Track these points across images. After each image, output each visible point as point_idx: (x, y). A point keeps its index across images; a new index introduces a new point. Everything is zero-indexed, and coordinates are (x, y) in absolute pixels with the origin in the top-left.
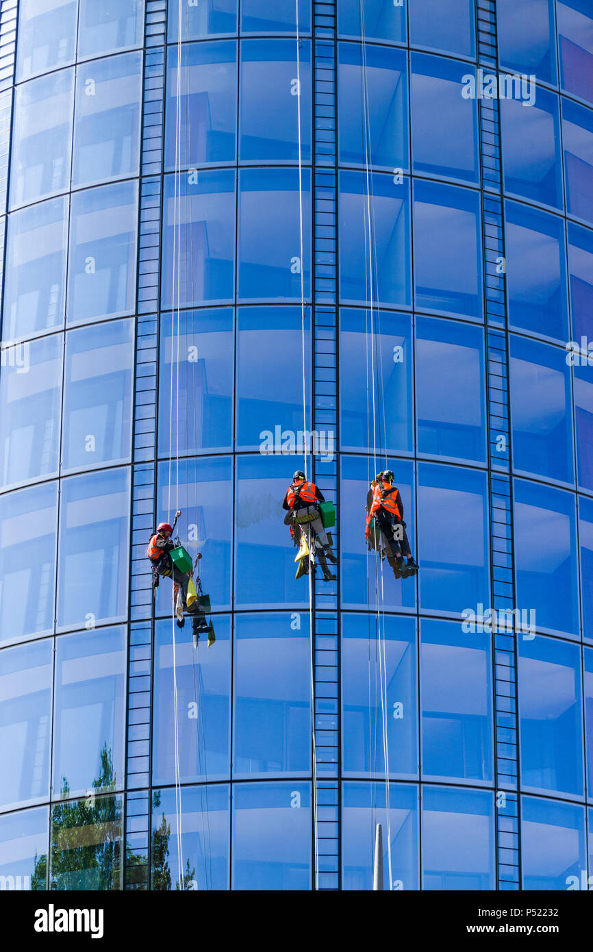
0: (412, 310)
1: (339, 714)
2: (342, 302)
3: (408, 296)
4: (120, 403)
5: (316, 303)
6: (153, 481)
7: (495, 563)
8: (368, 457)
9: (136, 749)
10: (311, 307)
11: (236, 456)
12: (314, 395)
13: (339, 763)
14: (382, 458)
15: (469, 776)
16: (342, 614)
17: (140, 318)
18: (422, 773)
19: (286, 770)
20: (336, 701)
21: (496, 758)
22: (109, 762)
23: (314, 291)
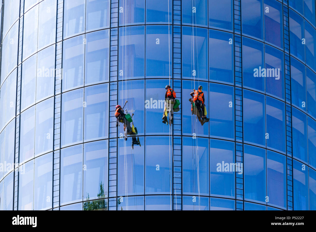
0: (208, 27)
1: (182, 172)
2: (183, 24)
3: (206, 22)
4: (105, 60)
5: (174, 24)
6: (117, 89)
7: (236, 120)
8: (192, 81)
9: (112, 183)
10: (172, 26)
11: (146, 80)
12: (173, 58)
13: (182, 189)
14: (197, 81)
15: (226, 195)
16: (183, 137)
17: (112, 29)
18: (210, 193)
19: (164, 192)
20: (181, 168)
21: (236, 189)
22: (103, 188)
23: (173, 20)
